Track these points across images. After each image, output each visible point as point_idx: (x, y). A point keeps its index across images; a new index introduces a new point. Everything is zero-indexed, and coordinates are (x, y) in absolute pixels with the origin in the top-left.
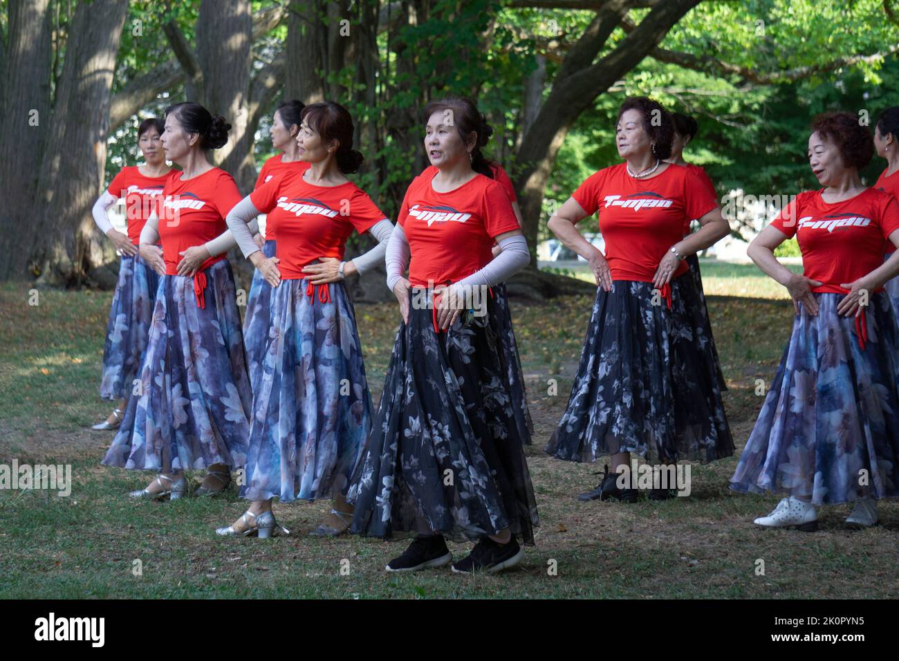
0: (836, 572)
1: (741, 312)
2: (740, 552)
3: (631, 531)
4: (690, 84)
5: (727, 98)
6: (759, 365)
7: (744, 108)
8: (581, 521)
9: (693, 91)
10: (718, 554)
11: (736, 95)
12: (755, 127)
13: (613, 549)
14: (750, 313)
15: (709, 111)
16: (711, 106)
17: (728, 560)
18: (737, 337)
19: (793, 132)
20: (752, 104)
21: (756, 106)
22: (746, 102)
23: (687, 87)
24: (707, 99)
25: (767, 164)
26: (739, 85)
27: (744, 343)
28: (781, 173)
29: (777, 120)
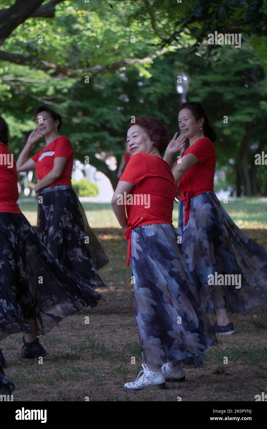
5: (45, 84)
7: (57, 91)
9: (21, 79)
11: (52, 82)
12: (65, 105)
15: (32, 93)
16: (34, 90)
19: (91, 109)
20: (62, 89)
21: (65, 91)
22: (59, 87)
24: (29, 86)
25: (74, 131)
26: (54, 75)
28: (85, 138)
29: (81, 100)
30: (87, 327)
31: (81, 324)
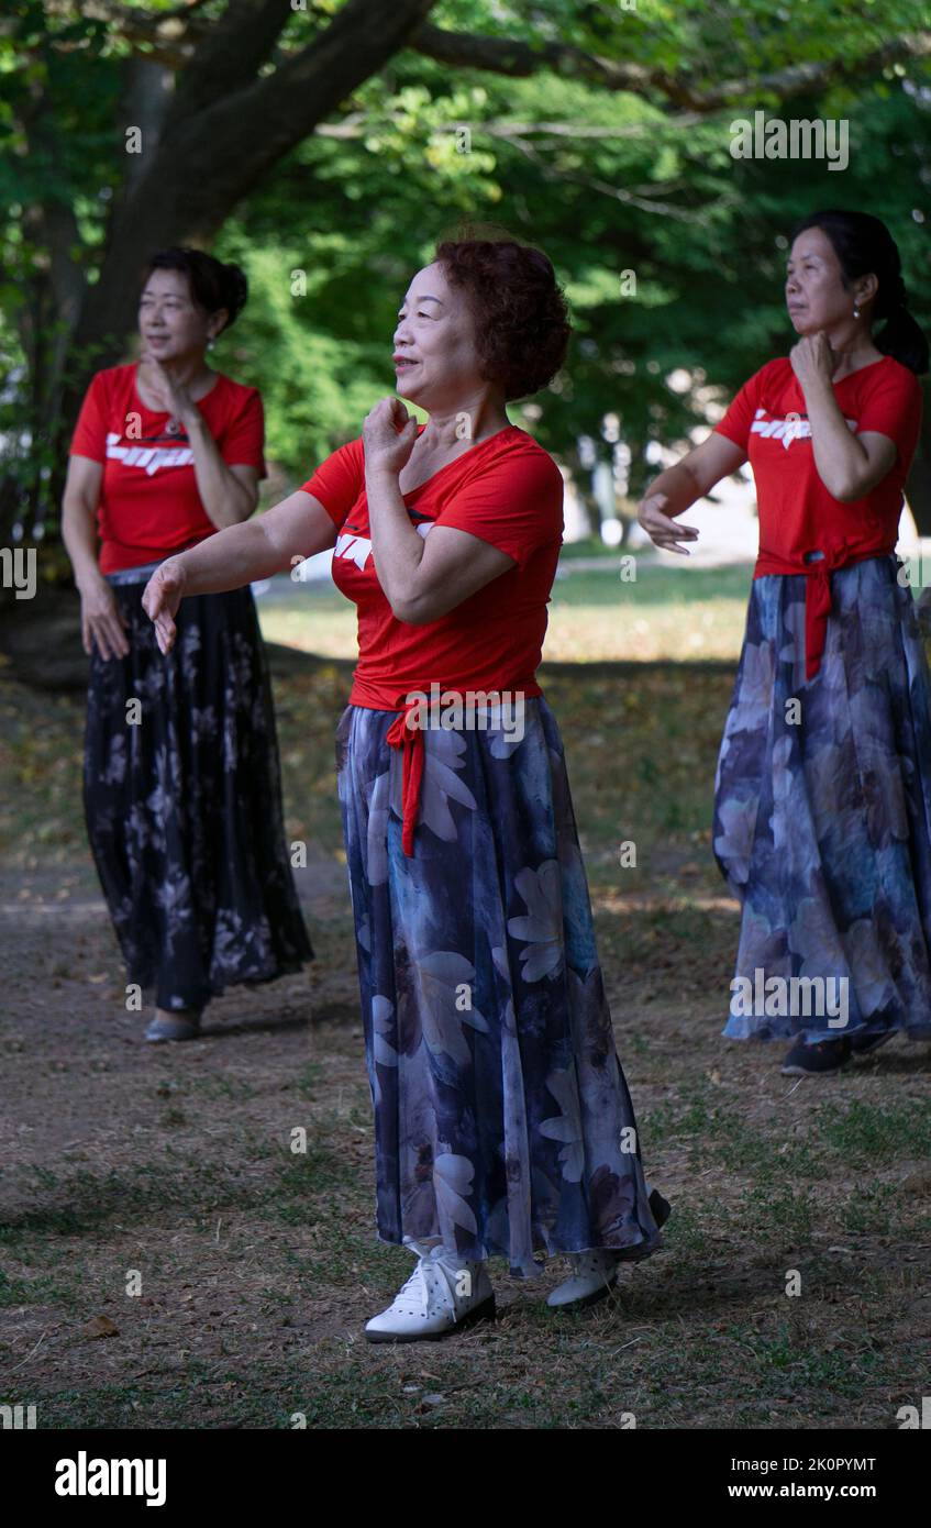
0: (791, 1400)
1: (670, 700)
2: (558, 1366)
3: (287, 1323)
4: (551, 109)
5: (645, 142)
6: (695, 844)
7: (693, 166)
8: (163, 1303)
9: (558, 128)
10: (502, 1372)
11: (669, 134)
12: (720, 211)
13: (229, 1377)
14: (691, 704)
15: (601, 176)
16: (607, 164)
17: (523, 1386)
18: (649, 775)
20: (707, 155)
21: (719, 161)
22: (695, 149)
23: (544, 117)
24: (593, 147)
26: (672, 107)
27: (665, 784)
30: (697, 1044)
31: (676, 1034)
